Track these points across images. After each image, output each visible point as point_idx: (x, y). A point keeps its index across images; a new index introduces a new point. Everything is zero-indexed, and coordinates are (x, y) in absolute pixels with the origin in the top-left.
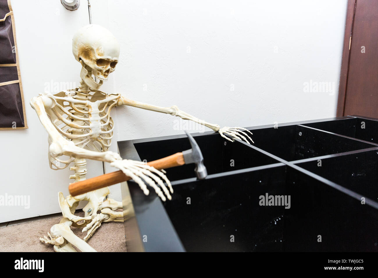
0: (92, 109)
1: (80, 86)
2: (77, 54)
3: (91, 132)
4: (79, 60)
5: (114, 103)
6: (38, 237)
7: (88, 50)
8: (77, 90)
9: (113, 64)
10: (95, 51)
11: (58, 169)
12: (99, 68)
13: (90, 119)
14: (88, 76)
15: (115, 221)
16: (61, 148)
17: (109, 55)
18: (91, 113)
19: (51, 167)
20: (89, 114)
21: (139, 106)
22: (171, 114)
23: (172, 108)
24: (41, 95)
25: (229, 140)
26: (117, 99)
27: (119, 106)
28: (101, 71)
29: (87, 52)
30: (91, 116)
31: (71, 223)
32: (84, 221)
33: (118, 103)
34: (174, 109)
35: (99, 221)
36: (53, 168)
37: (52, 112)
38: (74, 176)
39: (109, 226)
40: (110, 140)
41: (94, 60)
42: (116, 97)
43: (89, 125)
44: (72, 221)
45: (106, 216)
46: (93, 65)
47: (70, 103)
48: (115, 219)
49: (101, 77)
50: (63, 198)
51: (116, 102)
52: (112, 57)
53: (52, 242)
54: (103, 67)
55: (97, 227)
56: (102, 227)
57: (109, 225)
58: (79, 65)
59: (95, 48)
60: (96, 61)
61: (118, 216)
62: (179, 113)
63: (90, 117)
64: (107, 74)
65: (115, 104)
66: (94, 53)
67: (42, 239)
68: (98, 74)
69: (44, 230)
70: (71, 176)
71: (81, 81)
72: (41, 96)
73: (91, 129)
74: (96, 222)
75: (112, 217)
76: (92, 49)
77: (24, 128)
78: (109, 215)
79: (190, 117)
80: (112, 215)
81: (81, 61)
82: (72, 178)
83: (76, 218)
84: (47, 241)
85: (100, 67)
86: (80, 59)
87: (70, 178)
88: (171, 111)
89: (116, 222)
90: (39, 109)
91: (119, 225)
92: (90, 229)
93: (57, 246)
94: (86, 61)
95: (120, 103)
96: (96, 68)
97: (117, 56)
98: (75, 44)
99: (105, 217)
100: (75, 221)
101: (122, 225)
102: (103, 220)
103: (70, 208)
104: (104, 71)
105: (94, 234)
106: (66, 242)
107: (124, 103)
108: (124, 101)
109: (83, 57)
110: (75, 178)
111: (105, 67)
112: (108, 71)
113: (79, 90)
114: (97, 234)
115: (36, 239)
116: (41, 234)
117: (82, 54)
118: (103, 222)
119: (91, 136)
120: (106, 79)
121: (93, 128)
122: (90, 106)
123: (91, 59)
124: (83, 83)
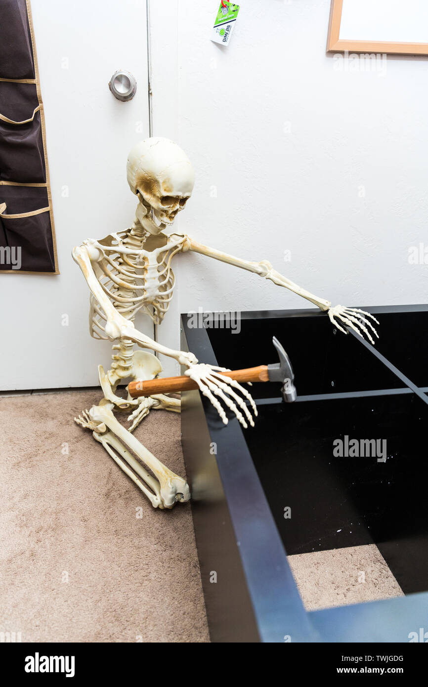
0: (148, 262)
1: (134, 226)
2: (134, 184)
3: (146, 295)
4: (136, 193)
5: (177, 250)
6: (71, 415)
7: (150, 182)
8: (129, 231)
9: (183, 201)
10: (161, 184)
11: (101, 338)
12: (163, 208)
13: (146, 276)
14: (146, 216)
15: (168, 409)
16: (119, 331)
17: (179, 191)
18: (148, 268)
19: (92, 335)
20: (145, 269)
21: (211, 255)
22: (260, 274)
23: (261, 266)
24: (86, 244)
25: (342, 329)
26: (181, 243)
27: (184, 252)
28: (166, 211)
29: (148, 184)
30: (147, 273)
31: (113, 406)
32: (128, 405)
33: (182, 248)
34: (265, 268)
35: (147, 408)
36: (94, 336)
37: (97, 265)
38: (118, 346)
39: (159, 415)
40: (168, 303)
41: (158, 197)
42: (182, 240)
43: (144, 285)
44: (114, 404)
45: (156, 402)
46: (155, 204)
47: (122, 254)
48: (168, 407)
49: (165, 219)
50: (103, 373)
51: (180, 248)
52: (184, 193)
53: (90, 425)
54: (169, 206)
55: (145, 415)
56: (151, 415)
57: (159, 412)
58: (136, 199)
59: (161, 181)
60: (160, 198)
61: (171, 404)
62: (272, 274)
63: (145, 273)
64: (173, 216)
65: (179, 251)
66: (159, 186)
67: (78, 421)
68: (162, 215)
69: (77, 407)
70: (114, 346)
71: (135, 220)
72: (86, 246)
73: (145, 291)
74: (144, 409)
75: (164, 404)
76: (156, 181)
77: (55, 273)
78: (160, 401)
79: (288, 283)
80: (164, 402)
81: (139, 194)
82: (115, 349)
83: (119, 401)
84: (85, 425)
85: (165, 207)
86: (138, 192)
87: (113, 348)
88: (260, 270)
89: (168, 411)
90: (85, 267)
91: (172, 416)
92: (137, 417)
93: (97, 432)
94: (147, 196)
95: (185, 248)
96: (159, 208)
97: (190, 191)
98: (131, 167)
99: (154, 403)
100: (118, 404)
101: (176, 417)
102: (153, 406)
103: (111, 386)
104: (170, 212)
105: (140, 423)
106: (108, 430)
107: (190, 249)
108: (192, 245)
109: (142, 189)
110: (119, 349)
111: (172, 206)
112: (175, 212)
113: (132, 232)
114: (144, 423)
115: (69, 418)
116: (75, 411)
117: (141, 185)
118: (151, 409)
119: (145, 299)
120: (172, 222)
121: (148, 288)
122: (147, 258)
123: (154, 195)
124: (138, 223)
